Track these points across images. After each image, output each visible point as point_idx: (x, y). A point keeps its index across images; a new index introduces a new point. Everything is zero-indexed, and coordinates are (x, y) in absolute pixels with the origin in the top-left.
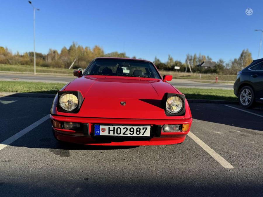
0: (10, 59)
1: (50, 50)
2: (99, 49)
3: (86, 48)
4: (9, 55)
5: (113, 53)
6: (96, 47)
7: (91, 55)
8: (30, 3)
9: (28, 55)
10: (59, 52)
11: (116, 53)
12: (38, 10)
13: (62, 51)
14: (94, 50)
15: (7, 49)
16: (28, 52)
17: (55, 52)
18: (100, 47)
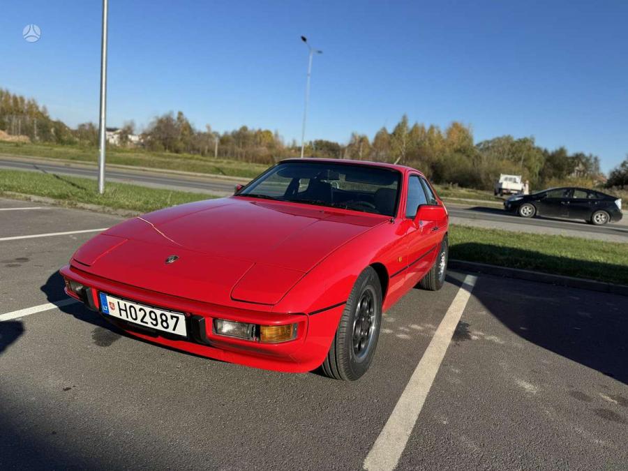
0: (276, 156)
1: (354, 136)
2: (462, 131)
3: (432, 128)
4: (278, 147)
5: (499, 139)
6: (455, 125)
7: (438, 146)
8: (304, 39)
9: (313, 146)
10: (371, 139)
11: (508, 139)
12: (320, 52)
13: (377, 138)
14: (449, 133)
15: (276, 135)
16: (313, 140)
17: (363, 140)
18: (465, 126)
